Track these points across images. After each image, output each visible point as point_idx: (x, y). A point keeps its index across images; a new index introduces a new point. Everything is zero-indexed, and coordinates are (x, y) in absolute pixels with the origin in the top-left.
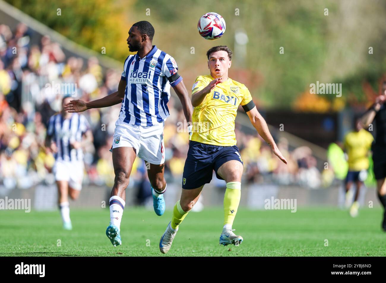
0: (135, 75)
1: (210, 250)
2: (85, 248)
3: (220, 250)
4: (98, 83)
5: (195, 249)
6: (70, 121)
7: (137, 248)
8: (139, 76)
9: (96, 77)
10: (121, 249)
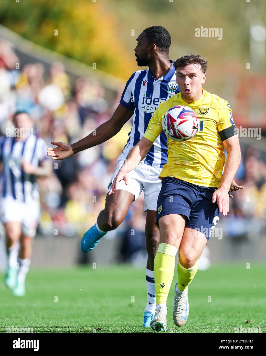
0: (149, 101)
1: (221, 322)
2: (51, 322)
3: (234, 322)
4: (65, 97)
5: (201, 321)
6: (24, 144)
7: (121, 322)
8: (155, 103)
9: (62, 90)
10: (100, 323)
